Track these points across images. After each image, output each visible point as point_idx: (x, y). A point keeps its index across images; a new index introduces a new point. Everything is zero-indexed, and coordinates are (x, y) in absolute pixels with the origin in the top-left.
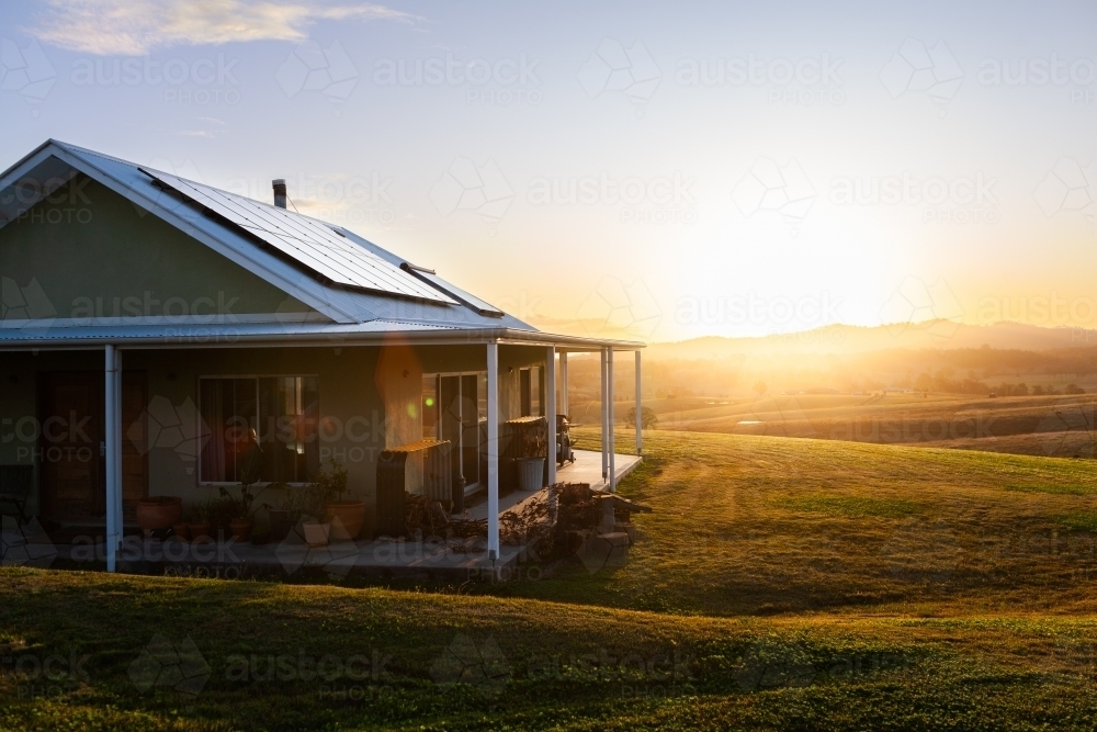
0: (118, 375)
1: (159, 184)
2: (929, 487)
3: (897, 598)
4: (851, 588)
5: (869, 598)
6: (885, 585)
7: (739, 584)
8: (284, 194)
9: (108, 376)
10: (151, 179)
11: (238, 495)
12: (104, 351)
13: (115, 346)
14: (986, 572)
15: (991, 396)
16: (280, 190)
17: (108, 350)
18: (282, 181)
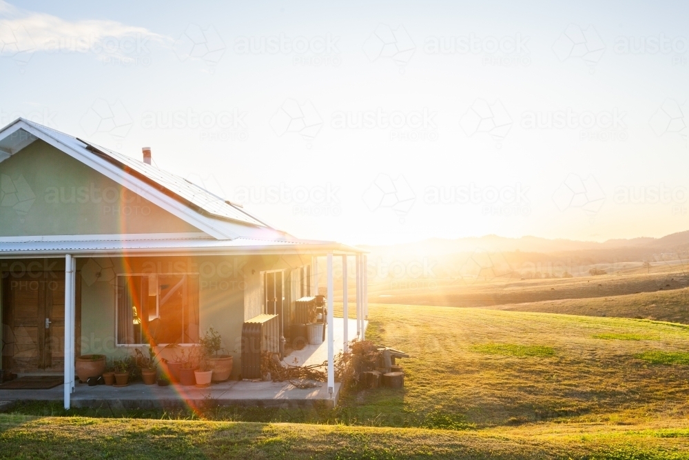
0: (73, 274)
1: (91, 149)
2: (550, 337)
3: (586, 411)
4: (555, 405)
5: (570, 411)
6: (574, 402)
7: (485, 404)
8: (150, 156)
9: (67, 276)
10: (86, 146)
11: (147, 354)
12: (65, 259)
13: (72, 255)
14: (625, 392)
15: (522, 279)
16: (147, 154)
17: (68, 258)
18: (149, 148)
